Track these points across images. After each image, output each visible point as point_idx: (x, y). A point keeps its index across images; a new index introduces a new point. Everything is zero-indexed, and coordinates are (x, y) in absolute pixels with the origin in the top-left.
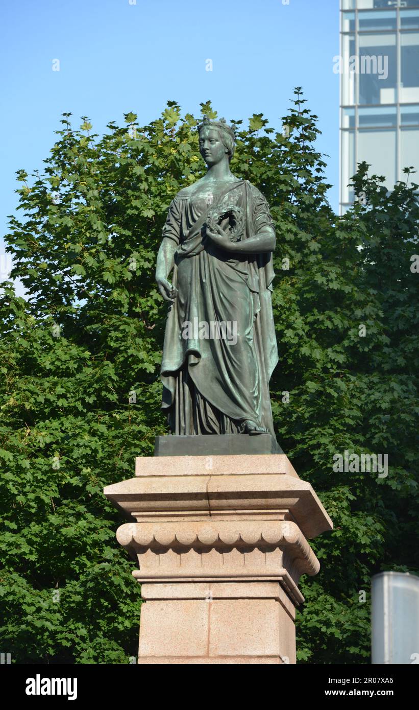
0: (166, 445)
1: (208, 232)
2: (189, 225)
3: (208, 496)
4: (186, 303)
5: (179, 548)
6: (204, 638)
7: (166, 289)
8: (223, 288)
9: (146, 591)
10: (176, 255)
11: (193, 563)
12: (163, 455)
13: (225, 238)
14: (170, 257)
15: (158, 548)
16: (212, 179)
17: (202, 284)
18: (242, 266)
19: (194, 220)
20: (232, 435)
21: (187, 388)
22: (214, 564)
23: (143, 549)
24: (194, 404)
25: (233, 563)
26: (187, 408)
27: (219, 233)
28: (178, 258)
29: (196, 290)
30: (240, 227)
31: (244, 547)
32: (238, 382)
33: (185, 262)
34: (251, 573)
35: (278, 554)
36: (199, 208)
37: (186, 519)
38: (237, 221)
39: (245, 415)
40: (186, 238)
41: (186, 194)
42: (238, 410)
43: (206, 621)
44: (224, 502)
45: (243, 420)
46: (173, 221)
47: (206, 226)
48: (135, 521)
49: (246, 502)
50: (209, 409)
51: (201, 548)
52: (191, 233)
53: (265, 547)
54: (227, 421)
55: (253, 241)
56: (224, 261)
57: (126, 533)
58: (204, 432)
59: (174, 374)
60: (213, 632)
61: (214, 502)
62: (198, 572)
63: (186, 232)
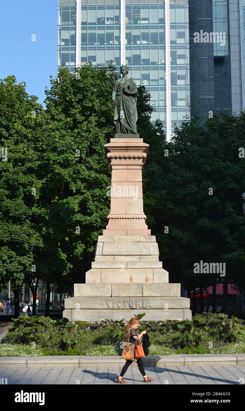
0: (116, 136)
1: (124, 90)
2: (119, 88)
3: (127, 147)
4: (119, 105)
5: (120, 158)
6: (126, 178)
7: (115, 102)
8: (127, 102)
9: (113, 167)
10: (116, 95)
11: (123, 161)
12: (116, 138)
13: (128, 91)
14: (115, 95)
15: (116, 158)
16: (124, 79)
17: (123, 101)
18: (131, 97)
19: (120, 87)
20: (130, 134)
21: (119, 123)
22: (128, 161)
23: (112, 158)
24: (121, 127)
25: (132, 161)
26: (119, 128)
27: (127, 90)
28: (117, 95)
29: (121, 102)
30: (131, 89)
31: (134, 158)
32: (131, 122)
33: (118, 97)
34: (136, 164)
35: (142, 160)
36: (122, 85)
37: (122, 152)
38: (130, 87)
39: (133, 130)
40: (119, 91)
41: (118, 82)
42: (131, 129)
43: (126, 174)
44: (130, 148)
45: (133, 131)
46: (115, 87)
47: (123, 89)
48: (110, 152)
49: (135, 148)
50: (124, 128)
51: (125, 158)
52: (120, 90)
53: (139, 158)
54: (129, 131)
55: (133, 92)
56: (127, 96)
57: (109, 155)
58: (123, 133)
59: (116, 121)
60: (128, 176)
61: (128, 148)
62: (125, 163)
63: (119, 90)
